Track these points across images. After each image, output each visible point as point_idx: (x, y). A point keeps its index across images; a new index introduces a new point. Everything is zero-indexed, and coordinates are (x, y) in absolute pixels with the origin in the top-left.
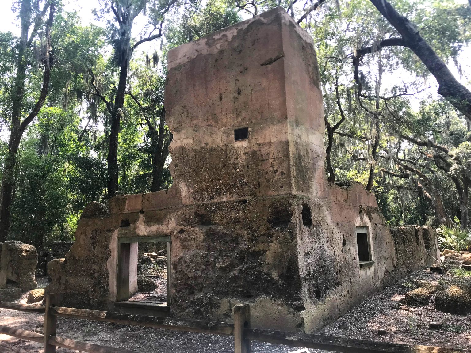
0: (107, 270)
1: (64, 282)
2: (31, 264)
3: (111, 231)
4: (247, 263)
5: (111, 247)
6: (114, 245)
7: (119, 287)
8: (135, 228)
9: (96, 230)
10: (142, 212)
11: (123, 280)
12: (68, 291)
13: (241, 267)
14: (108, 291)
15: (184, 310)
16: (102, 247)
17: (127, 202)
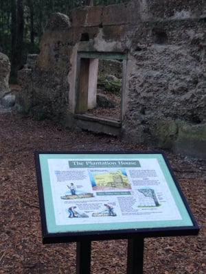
0: (67, 83)
1: (31, 91)
2: (4, 71)
3: (72, 44)
4: (199, 88)
5: (71, 60)
6: (74, 60)
7: (77, 100)
8: (94, 43)
9: (59, 43)
10: (101, 26)
11: (81, 94)
12: (35, 99)
13: (193, 91)
14: (68, 103)
15: (135, 128)
16: (63, 59)
17: (87, 15)
